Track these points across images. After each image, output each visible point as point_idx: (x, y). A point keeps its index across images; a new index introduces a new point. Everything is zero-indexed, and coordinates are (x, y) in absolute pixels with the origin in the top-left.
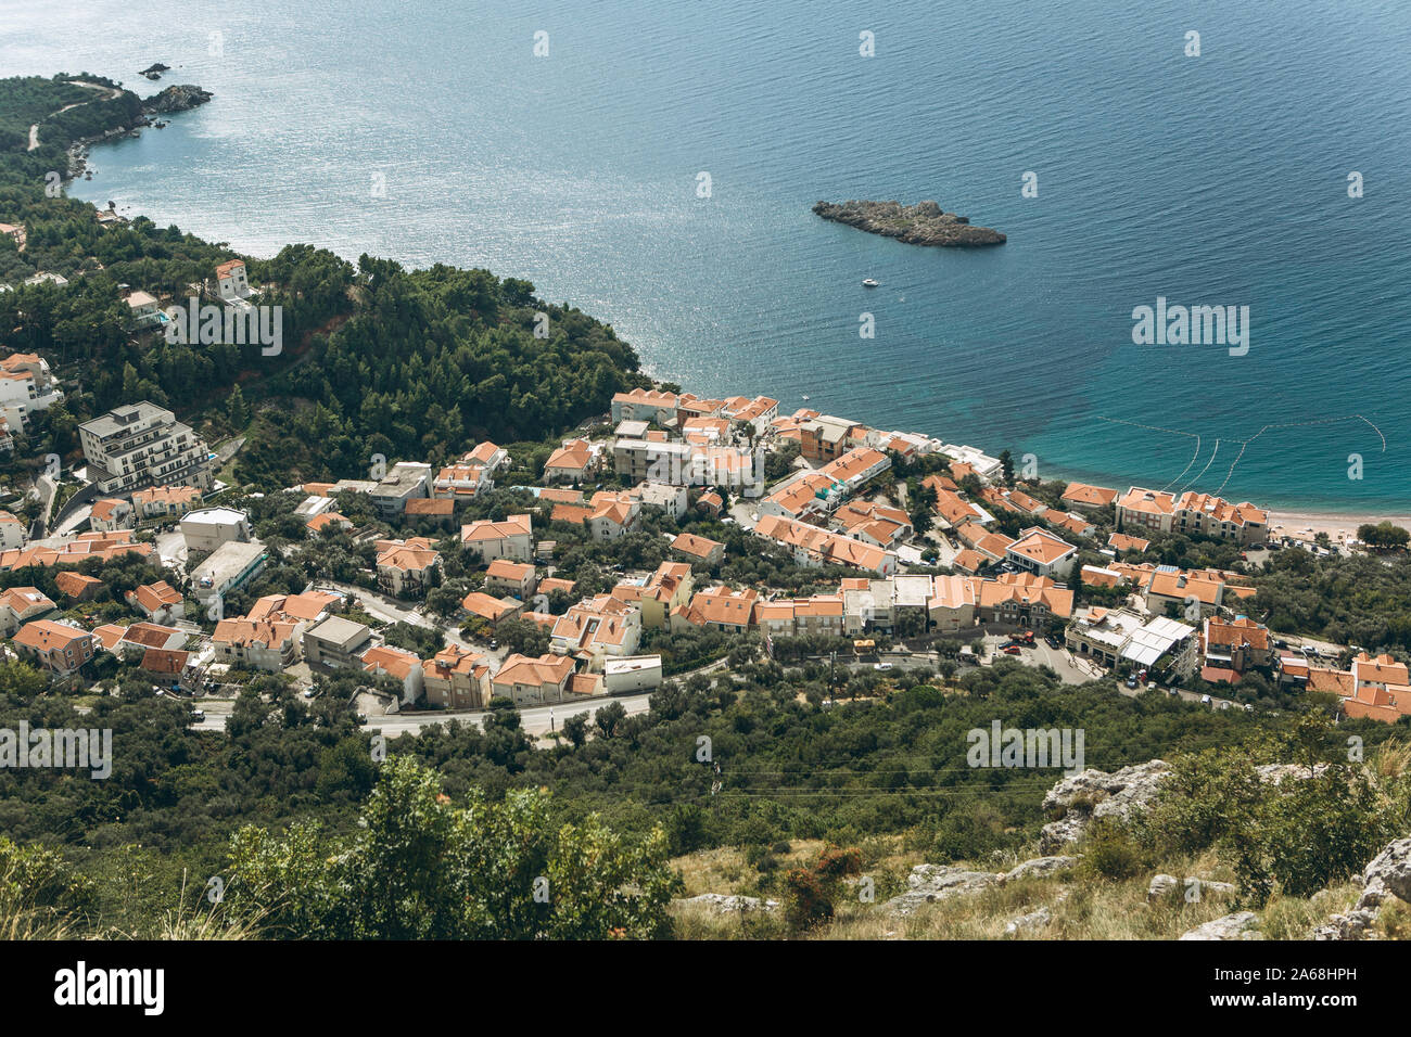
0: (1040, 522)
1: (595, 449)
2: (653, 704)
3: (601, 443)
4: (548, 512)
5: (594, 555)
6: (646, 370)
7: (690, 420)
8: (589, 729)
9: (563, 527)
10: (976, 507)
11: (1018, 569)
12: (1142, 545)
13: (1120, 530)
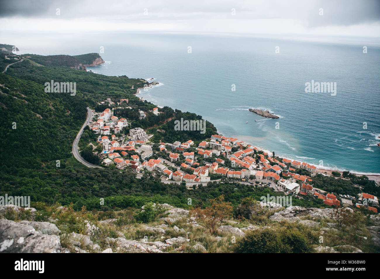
0: (277, 164)
1: (207, 143)
2: (207, 184)
3: (208, 142)
4: (197, 152)
5: (204, 160)
6: (218, 132)
7: (223, 140)
8: (197, 187)
9: (199, 155)
10: (267, 160)
11: (272, 171)
12: (294, 170)
13: (291, 167)
